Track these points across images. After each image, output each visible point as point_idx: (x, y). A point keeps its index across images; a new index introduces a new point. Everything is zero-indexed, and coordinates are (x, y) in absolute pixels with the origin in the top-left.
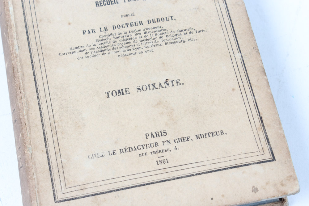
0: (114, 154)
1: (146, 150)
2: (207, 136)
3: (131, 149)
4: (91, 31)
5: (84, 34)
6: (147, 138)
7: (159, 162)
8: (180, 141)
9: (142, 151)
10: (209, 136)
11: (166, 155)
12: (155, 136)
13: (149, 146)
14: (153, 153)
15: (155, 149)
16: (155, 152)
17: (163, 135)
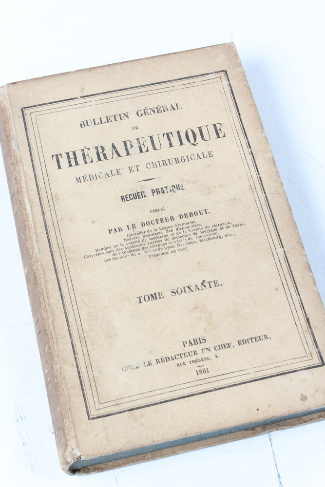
0: (149, 365)
1: (184, 360)
2: (250, 341)
3: (167, 358)
4: (117, 230)
5: (110, 233)
6: (185, 346)
7: (199, 372)
8: (221, 348)
9: (180, 361)
10: (252, 342)
11: (206, 364)
12: (193, 343)
13: (188, 354)
14: (192, 362)
15: (194, 358)
16: (193, 362)
17: (202, 342)
